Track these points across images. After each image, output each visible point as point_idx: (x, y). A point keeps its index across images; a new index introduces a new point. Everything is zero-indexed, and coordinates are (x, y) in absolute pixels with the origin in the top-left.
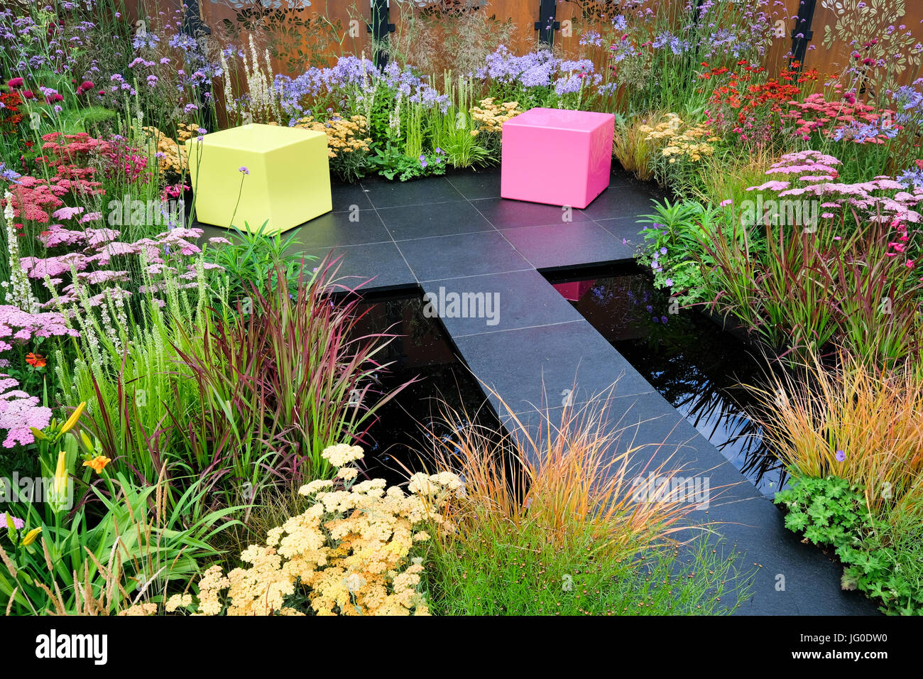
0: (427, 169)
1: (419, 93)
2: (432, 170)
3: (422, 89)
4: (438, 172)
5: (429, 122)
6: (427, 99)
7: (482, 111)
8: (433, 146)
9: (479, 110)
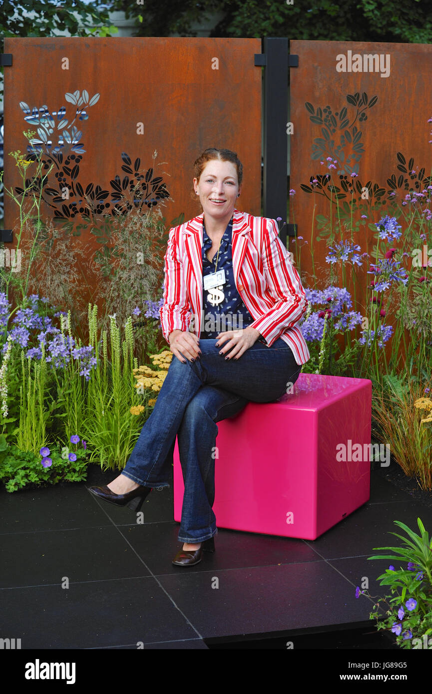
0: (53, 472)
1: (42, 344)
2: (63, 474)
3: (50, 337)
4: (74, 478)
5: (60, 391)
6: (55, 354)
7: (155, 373)
8: (68, 432)
9: (149, 371)
